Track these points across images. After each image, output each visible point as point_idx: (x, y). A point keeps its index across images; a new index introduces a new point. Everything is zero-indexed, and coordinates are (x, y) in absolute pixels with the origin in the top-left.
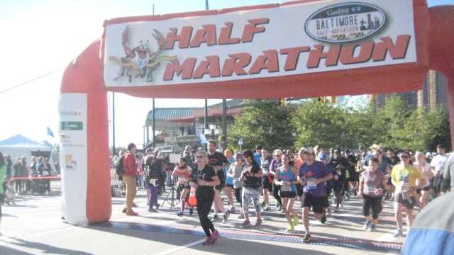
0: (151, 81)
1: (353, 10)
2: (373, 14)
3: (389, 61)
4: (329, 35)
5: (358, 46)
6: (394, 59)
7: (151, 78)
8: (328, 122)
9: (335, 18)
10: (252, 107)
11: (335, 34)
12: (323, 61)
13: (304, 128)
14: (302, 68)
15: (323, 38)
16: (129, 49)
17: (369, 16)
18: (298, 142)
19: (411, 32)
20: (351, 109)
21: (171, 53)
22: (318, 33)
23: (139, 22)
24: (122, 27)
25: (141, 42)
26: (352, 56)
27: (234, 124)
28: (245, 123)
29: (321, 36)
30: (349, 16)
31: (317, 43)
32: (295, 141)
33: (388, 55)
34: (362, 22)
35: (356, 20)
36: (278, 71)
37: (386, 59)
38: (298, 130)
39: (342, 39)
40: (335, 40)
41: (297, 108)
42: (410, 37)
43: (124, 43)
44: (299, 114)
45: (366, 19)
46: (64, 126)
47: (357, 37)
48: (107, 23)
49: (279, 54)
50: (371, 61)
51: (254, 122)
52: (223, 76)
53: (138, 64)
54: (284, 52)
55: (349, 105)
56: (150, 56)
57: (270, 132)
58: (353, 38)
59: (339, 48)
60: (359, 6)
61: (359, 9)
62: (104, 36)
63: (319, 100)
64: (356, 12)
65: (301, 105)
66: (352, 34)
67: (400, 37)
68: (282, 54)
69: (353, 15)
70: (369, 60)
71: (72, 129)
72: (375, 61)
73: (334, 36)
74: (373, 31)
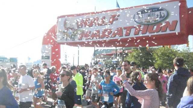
0: (74, 40)
1: (154, 10)
2: (162, 12)
3: (168, 32)
4: (144, 21)
5: (156, 25)
6: (170, 31)
7: (74, 39)
8: (168, 56)
9: (146, 14)
10: (135, 49)
11: (146, 21)
12: (141, 32)
13: (159, 59)
14: (132, 35)
15: (141, 22)
16: (66, 28)
17: (160, 12)
18: (156, 65)
19: (178, 19)
20: (179, 50)
21: (82, 29)
22: (139, 21)
23: (70, 17)
24: (64, 19)
25: (70, 25)
26: (153, 29)
27: (128, 57)
28: (133, 56)
29: (140, 21)
30: (152, 13)
31: (138, 24)
32: (155, 64)
33: (168, 30)
34: (158, 15)
35: (155, 14)
36: (123, 36)
37: (167, 31)
38: (156, 59)
39: (149, 23)
40: (146, 23)
41: (156, 50)
42: (177, 21)
43: (64, 25)
44: (157, 53)
45: (159, 14)
46: (43, 57)
47: (155, 22)
48: (58, 18)
49: (123, 30)
50: (160, 32)
51: (136, 56)
52: (101, 38)
53: (69, 33)
54: (125, 28)
55: (178, 49)
56: (74, 30)
57: (143, 60)
58: (153, 22)
59: (147, 26)
60: (156, 8)
61: (156, 10)
62: (57, 23)
63: (163, 47)
64: (155, 11)
65: (158, 49)
66: (153, 21)
67: (173, 22)
68: (124, 29)
69: (154, 12)
70: (159, 31)
71: (46, 59)
72: (162, 32)
73: (145, 22)
74: (162, 19)
